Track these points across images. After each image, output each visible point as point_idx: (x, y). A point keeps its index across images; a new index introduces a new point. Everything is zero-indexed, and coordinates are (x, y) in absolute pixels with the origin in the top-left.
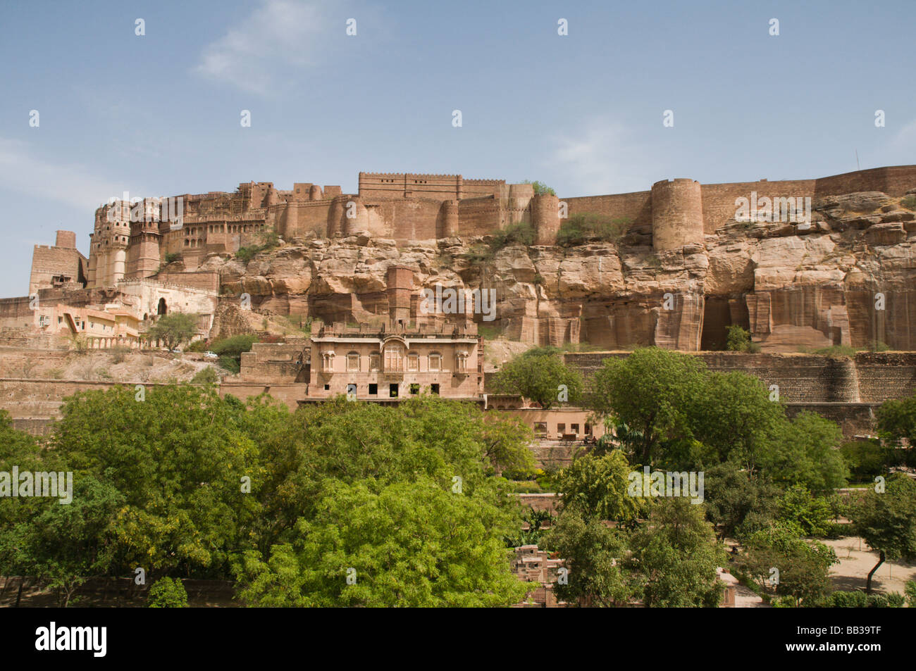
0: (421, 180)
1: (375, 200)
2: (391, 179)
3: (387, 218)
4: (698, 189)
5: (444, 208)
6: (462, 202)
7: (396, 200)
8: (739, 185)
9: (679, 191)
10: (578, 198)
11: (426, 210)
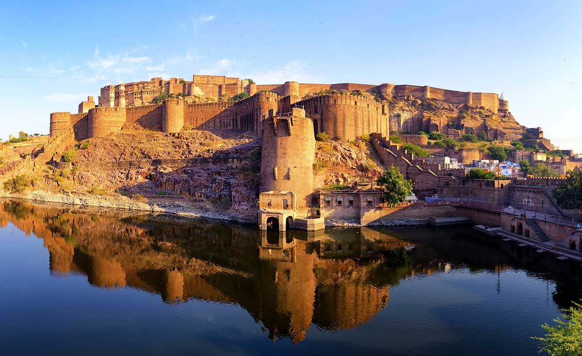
0: (213, 77)
1: (199, 84)
2: (203, 77)
3: (202, 90)
4: (298, 85)
5: (220, 87)
6: (226, 85)
7: (205, 84)
8: (310, 84)
9: (292, 85)
10: (262, 85)
11: (215, 88)
